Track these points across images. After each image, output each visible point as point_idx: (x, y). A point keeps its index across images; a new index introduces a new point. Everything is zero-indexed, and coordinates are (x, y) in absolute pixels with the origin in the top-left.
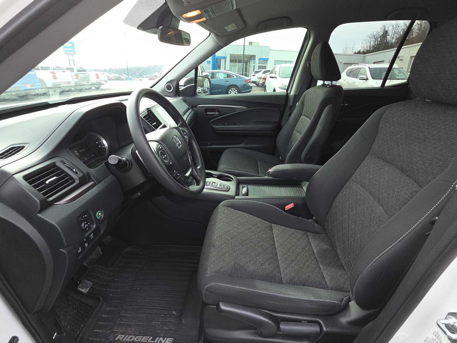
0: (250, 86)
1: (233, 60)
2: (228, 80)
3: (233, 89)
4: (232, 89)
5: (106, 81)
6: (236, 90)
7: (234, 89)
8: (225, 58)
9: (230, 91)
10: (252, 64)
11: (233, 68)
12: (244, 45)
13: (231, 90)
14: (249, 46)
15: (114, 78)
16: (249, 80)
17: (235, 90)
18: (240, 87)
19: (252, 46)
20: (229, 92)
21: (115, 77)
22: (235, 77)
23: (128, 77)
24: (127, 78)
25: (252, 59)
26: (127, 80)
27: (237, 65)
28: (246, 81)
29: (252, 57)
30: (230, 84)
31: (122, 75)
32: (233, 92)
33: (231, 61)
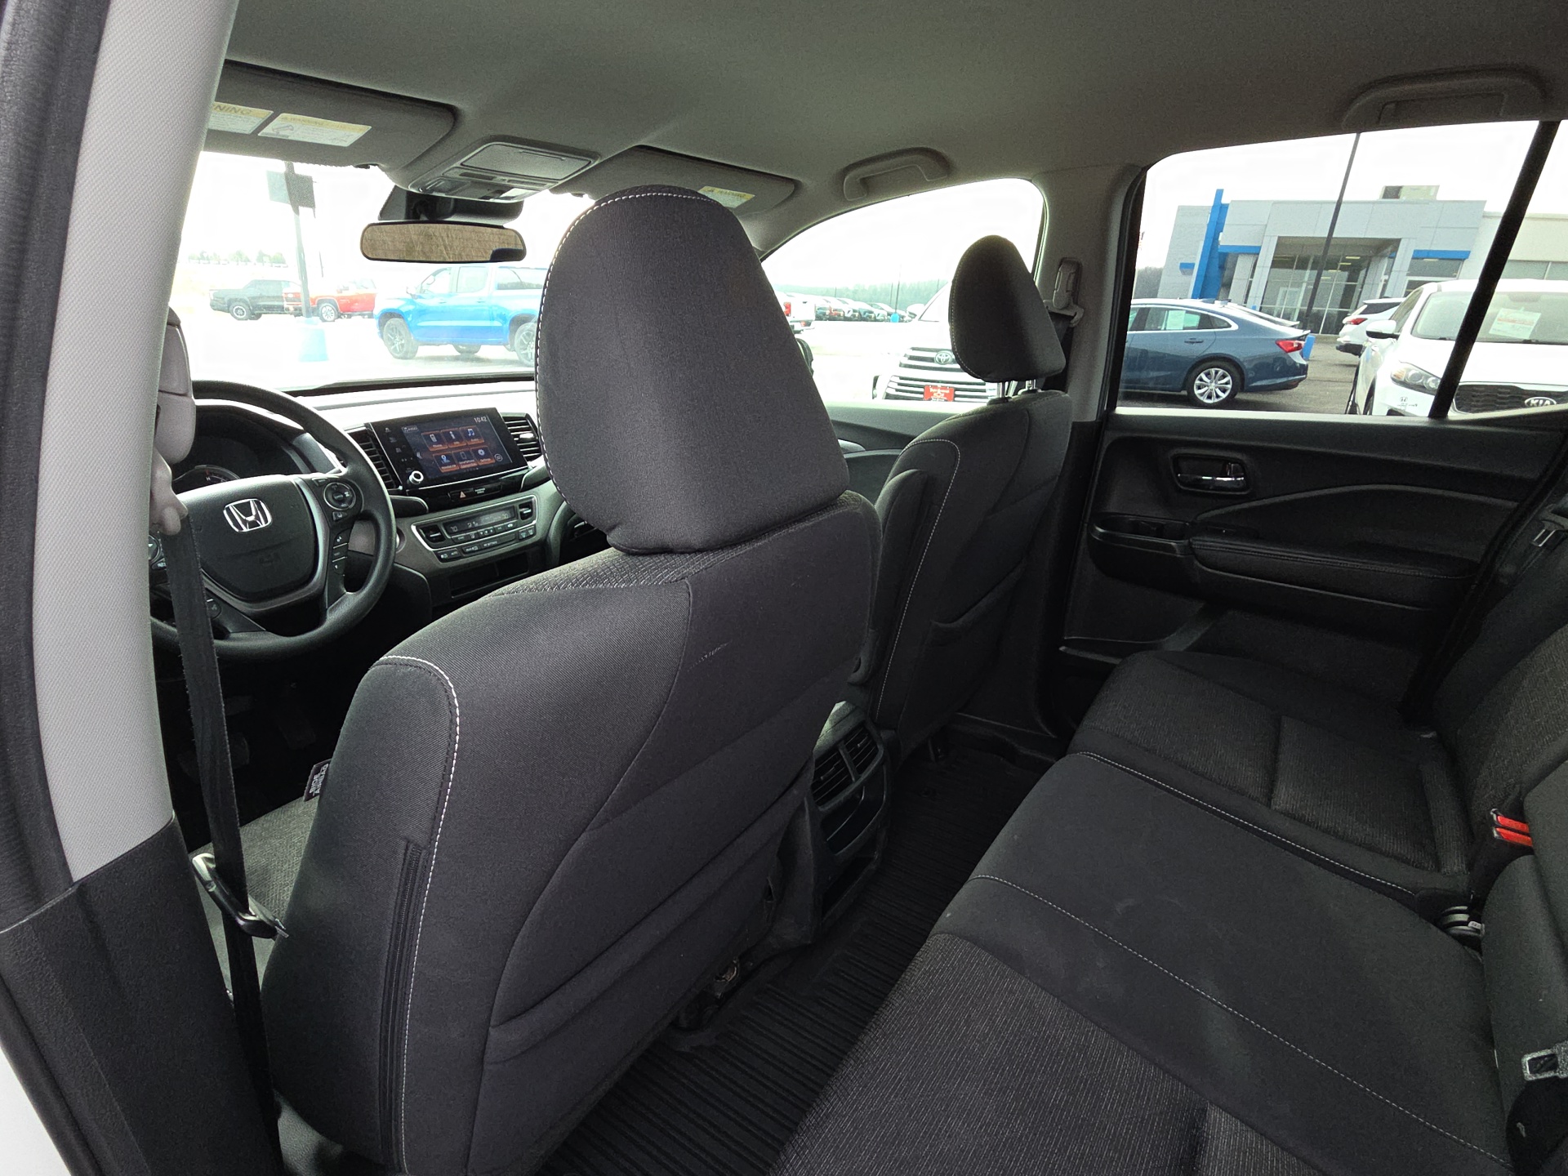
0: (1295, 363)
1: (1293, 259)
2: (1199, 338)
3: (1217, 372)
4: (1213, 371)
5: (808, 324)
6: (1228, 378)
7: (1221, 371)
8: (1254, 252)
9: (1201, 380)
10: (1378, 274)
11: (1286, 289)
12: (1339, 204)
13: (1208, 375)
14: (1381, 203)
15: (851, 313)
16: (1294, 339)
17: (1224, 376)
18: (1247, 365)
19: (1397, 203)
20: (1197, 382)
21: (854, 311)
22: (1235, 327)
23: (893, 311)
24: (889, 314)
25: (1383, 256)
26: (889, 320)
27: (1306, 279)
28: (1281, 343)
29: (1384, 248)
30: (1207, 353)
31: (878, 307)
32: (1213, 384)
33: (1277, 263)
